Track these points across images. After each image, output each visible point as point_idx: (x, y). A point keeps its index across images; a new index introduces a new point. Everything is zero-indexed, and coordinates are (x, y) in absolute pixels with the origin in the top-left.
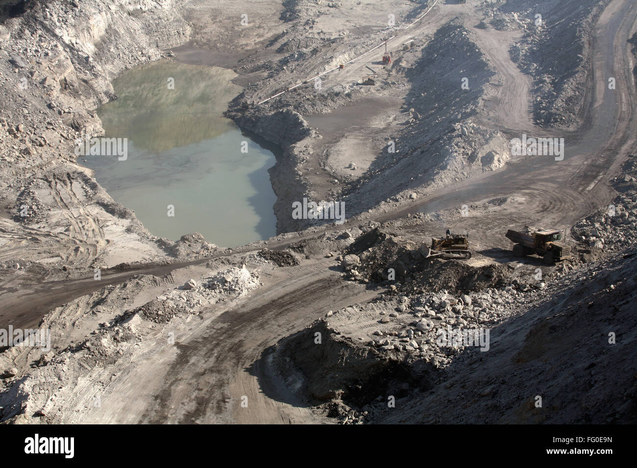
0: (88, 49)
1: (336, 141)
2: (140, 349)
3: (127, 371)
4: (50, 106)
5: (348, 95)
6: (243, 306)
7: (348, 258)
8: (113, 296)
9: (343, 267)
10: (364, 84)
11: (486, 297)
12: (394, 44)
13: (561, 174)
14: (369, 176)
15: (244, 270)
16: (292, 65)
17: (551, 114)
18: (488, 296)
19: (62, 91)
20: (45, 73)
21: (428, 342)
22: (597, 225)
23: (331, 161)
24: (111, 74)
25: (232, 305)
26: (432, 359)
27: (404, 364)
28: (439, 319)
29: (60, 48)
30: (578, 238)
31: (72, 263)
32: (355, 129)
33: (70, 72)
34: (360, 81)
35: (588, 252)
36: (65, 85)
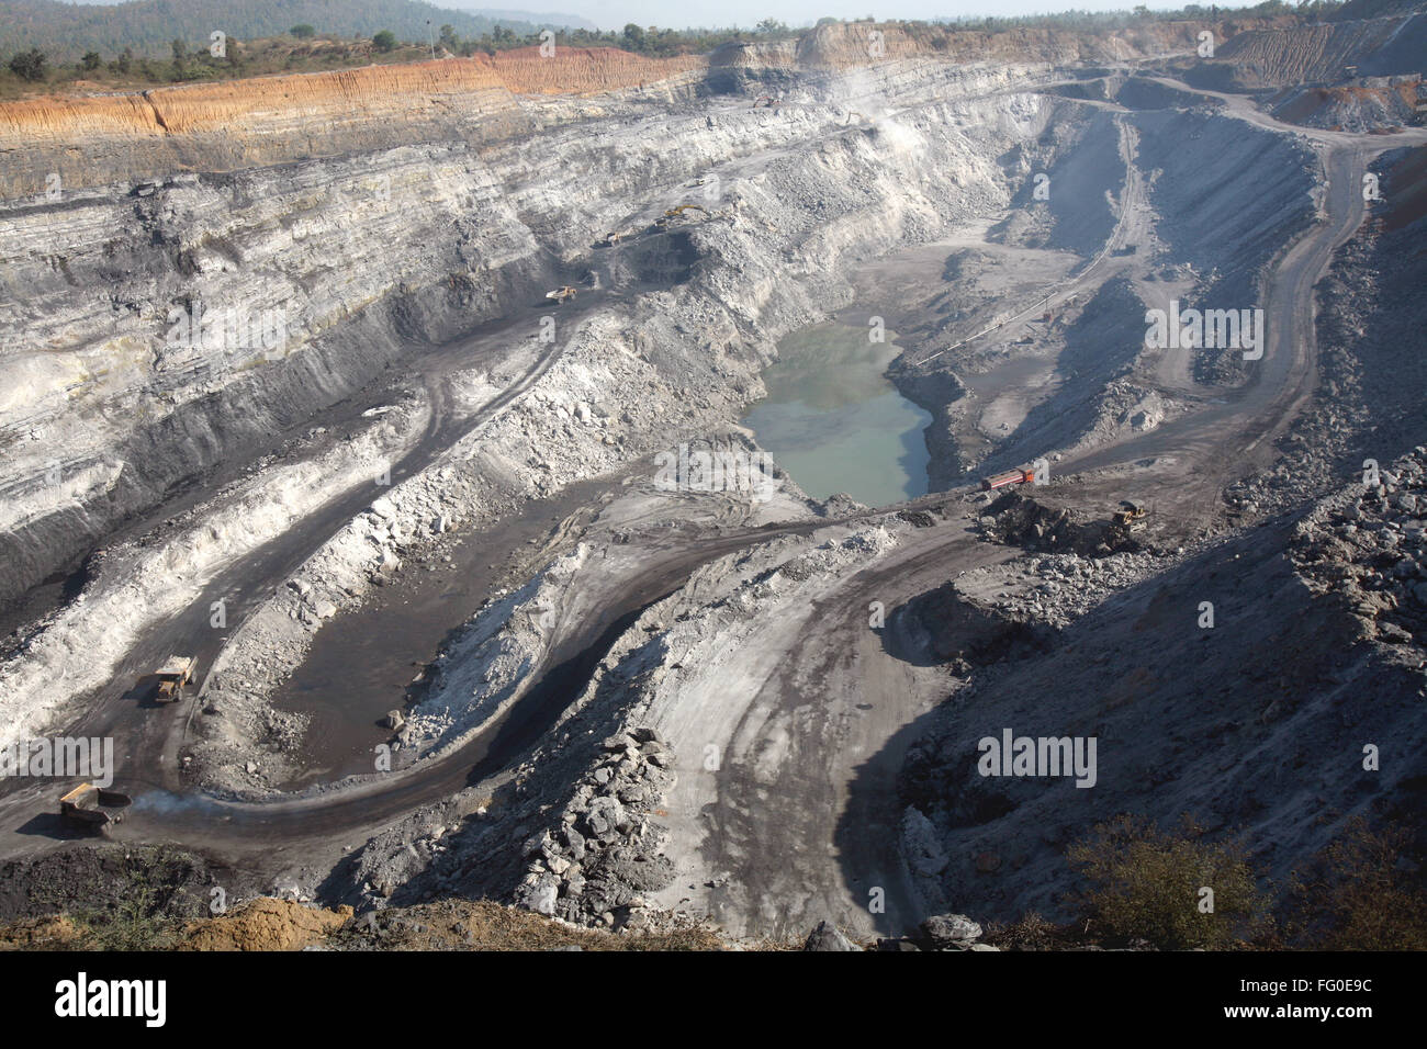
0: (753, 313)
1: (991, 401)
2: (776, 605)
3: (763, 626)
4: (714, 370)
5: (1006, 354)
6: (879, 565)
7: (984, 520)
8: (758, 554)
9: (980, 529)
10: (1023, 342)
11: (1118, 561)
12: (1056, 301)
13: (1219, 433)
14: (1018, 435)
15: (882, 530)
16: (952, 325)
17: (1213, 371)
18: (1121, 561)
19: (726, 355)
20: (710, 338)
21: (1053, 605)
22: (1252, 488)
23: (984, 421)
24: (776, 337)
25: (868, 565)
26: (1055, 623)
27: (1028, 625)
28: (1067, 582)
29: (725, 313)
30: (1229, 502)
31: (725, 521)
32: (1010, 389)
33: (734, 337)
34: (1019, 340)
35: (1238, 516)
36: (730, 349)
